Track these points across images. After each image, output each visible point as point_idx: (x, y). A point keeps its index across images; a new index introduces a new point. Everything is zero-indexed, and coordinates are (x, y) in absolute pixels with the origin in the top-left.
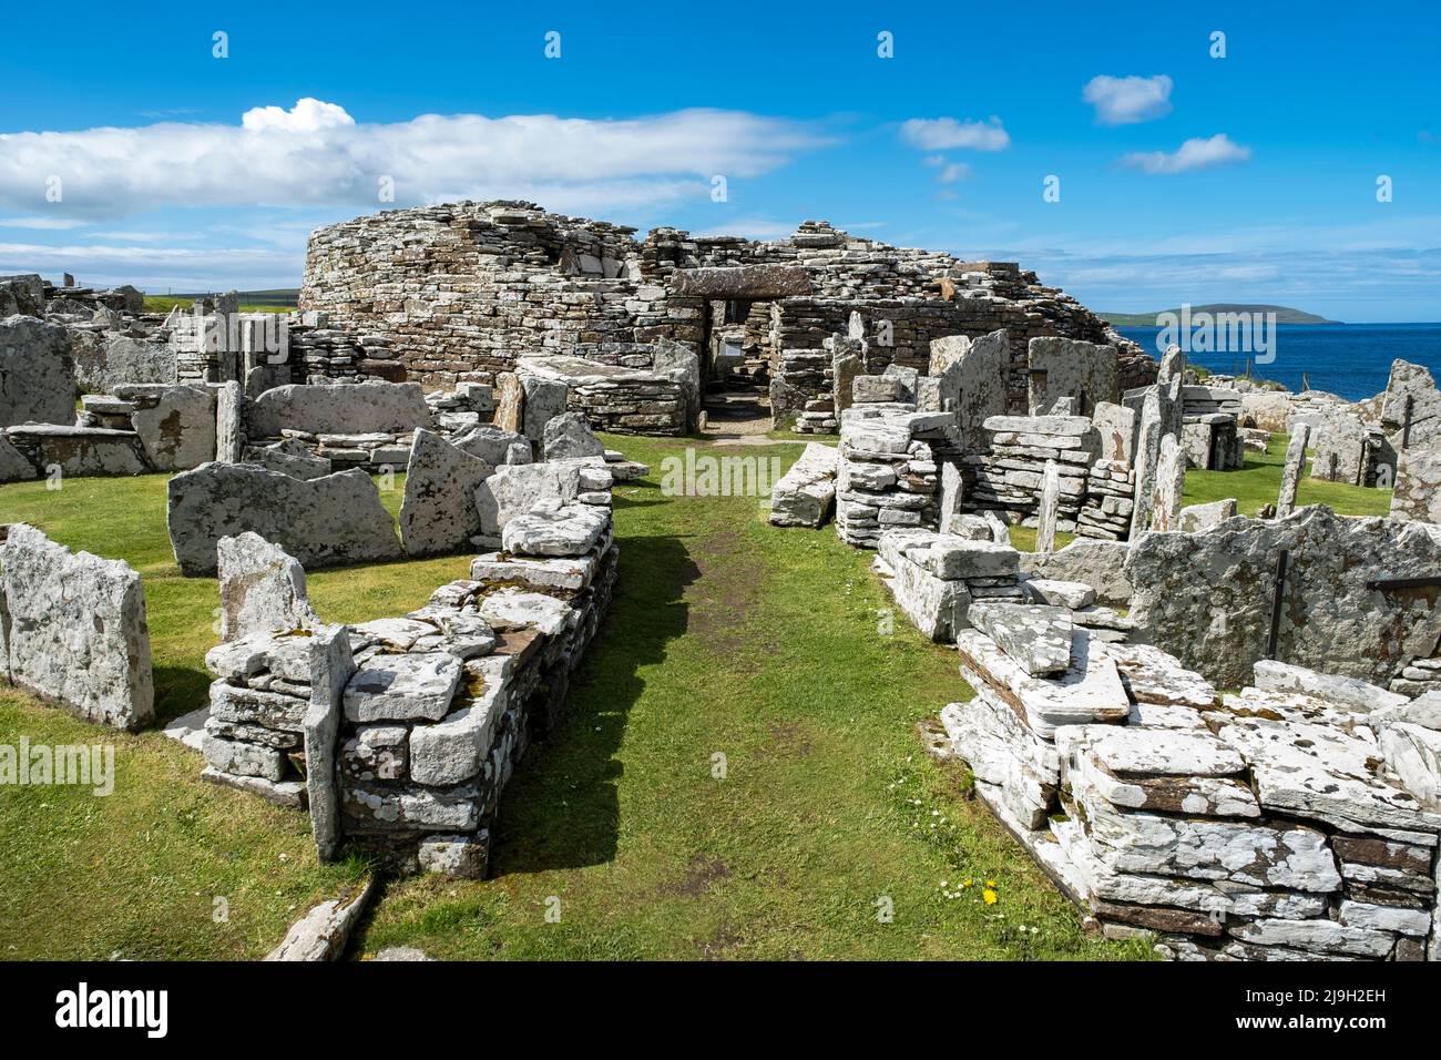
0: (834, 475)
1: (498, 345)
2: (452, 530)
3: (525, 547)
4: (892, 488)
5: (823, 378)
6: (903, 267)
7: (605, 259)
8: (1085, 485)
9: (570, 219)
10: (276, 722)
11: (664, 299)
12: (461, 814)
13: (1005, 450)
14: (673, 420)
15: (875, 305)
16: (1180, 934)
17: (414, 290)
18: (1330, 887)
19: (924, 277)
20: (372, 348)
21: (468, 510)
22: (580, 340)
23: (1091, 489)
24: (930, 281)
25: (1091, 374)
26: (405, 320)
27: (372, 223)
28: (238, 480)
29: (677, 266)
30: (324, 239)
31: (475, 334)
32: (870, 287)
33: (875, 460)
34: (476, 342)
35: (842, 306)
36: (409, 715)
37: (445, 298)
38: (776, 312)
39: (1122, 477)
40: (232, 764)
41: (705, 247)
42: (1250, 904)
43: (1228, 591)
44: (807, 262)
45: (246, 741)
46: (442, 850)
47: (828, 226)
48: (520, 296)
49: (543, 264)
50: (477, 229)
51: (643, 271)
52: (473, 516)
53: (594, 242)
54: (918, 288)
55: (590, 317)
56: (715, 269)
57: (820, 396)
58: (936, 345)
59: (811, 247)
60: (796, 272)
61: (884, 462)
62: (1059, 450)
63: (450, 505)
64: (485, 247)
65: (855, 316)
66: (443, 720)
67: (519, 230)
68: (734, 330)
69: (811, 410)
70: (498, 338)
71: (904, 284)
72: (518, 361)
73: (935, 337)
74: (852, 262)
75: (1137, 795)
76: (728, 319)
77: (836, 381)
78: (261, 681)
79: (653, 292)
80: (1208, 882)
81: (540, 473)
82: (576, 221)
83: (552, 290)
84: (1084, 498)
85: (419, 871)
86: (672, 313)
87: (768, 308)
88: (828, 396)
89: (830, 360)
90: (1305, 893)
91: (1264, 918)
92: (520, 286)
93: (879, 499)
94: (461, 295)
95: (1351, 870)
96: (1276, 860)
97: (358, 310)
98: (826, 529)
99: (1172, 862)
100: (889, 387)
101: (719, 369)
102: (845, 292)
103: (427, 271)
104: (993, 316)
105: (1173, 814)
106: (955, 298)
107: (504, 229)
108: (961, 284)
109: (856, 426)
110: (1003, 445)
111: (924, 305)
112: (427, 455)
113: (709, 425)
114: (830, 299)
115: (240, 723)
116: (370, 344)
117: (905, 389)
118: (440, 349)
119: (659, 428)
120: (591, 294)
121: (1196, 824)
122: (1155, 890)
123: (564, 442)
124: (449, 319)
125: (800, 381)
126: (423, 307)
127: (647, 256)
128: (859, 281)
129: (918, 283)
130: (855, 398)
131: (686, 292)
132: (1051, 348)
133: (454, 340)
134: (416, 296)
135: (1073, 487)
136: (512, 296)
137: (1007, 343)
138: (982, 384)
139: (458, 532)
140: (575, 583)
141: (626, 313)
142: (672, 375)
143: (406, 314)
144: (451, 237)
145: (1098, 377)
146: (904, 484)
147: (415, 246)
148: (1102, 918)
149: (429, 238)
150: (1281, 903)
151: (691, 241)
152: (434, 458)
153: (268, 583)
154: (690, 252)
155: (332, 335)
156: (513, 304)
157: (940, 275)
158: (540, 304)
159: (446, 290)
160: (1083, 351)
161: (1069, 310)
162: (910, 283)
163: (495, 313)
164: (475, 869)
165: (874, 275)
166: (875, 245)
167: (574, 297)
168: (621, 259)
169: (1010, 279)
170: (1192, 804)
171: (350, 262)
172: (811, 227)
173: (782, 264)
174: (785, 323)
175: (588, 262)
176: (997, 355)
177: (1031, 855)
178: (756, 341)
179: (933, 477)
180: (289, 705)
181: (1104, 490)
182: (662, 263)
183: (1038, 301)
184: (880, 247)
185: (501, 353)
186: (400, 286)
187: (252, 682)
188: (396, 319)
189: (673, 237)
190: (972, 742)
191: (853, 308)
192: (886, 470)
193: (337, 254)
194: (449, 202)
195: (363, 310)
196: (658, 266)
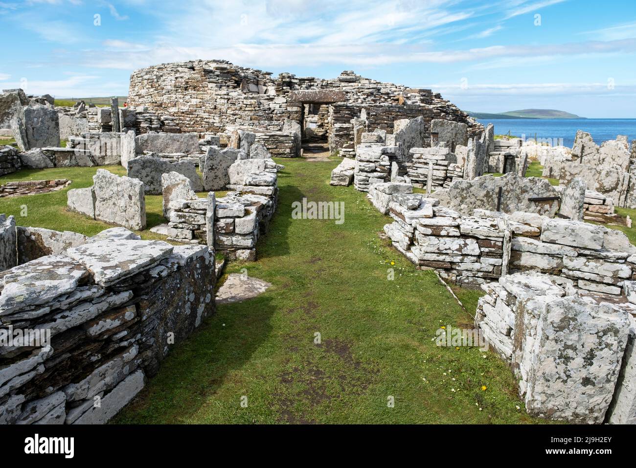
0: (353, 168)
1: (217, 121)
2: (220, 182)
3: (252, 183)
4: (374, 171)
5: (350, 135)
6: (383, 91)
7: (259, 86)
8: (446, 173)
9: (244, 68)
10: (192, 221)
11: (286, 103)
12: (249, 242)
13: (417, 160)
14: (291, 151)
15: (372, 106)
16: (441, 268)
17: (181, 98)
18: (477, 254)
19: (392, 95)
20: (167, 121)
21: (225, 175)
22: (251, 120)
23: (448, 175)
24: (394, 96)
25: (456, 134)
26: (177, 110)
27: (159, 69)
28: (150, 162)
29: (290, 89)
30: (139, 75)
31: (207, 117)
32: (370, 99)
33: (368, 161)
34: (207, 120)
35: (358, 107)
36: (235, 215)
37: (194, 101)
38: (331, 109)
39: (459, 170)
40: (177, 235)
41: (303, 81)
42: (457, 259)
43: (482, 201)
44: (344, 88)
45: (182, 228)
46: (243, 253)
47: (353, 73)
48: (226, 101)
49: (234, 87)
50: (207, 72)
51: (277, 91)
52: (227, 178)
53: (255, 78)
54: (389, 100)
55: (255, 110)
56: (307, 91)
57: (349, 142)
58: (396, 123)
59: (346, 82)
60: (340, 92)
61: (371, 162)
62: (437, 160)
63: (219, 174)
64: (211, 80)
65: (363, 110)
66: (243, 217)
67: (224, 73)
68: (312, 117)
69: (345, 148)
70: (217, 118)
71: (384, 98)
72: (226, 128)
73: (396, 119)
74: (363, 88)
75: (429, 231)
76: (310, 113)
77: (356, 136)
78: (187, 210)
79: (281, 100)
80: (447, 254)
81: (251, 162)
82: (247, 69)
83: (239, 98)
84: (446, 178)
85: (236, 260)
86: (289, 109)
87: (328, 108)
88: (352, 143)
89: (353, 128)
90: (471, 255)
91: (461, 263)
92: (226, 97)
93: (369, 175)
94: (201, 100)
95: (483, 249)
96: (464, 247)
97: (156, 106)
98: (350, 187)
99: (438, 249)
100: (375, 137)
101: (307, 133)
102: (360, 101)
103: (186, 90)
104: (419, 111)
105: (438, 236)
106: (404, 104)
107: (218, 72)
108: (407, 98)
109: (362, 150)
110: (417, 158)
111: (392, 107)
112: (212, 155)
113: (304, 154)
114: (353, 104)
115: (180, 223)
116: (166, 120)
117: (381, 138)
118: (192, 123)
119: (285, 154)
120: (256, 101)
121: (444, 238)
122: (434, 257)
123: (257, 153)
124: (196, 111)
125: (341, 136)
126: (184, 105)
127: (279, 85)
128: (366, 96)
129: (390, 97)
130: (362, 141)
131: (295, 100)
132: (440, 124)
133: (198, 119)
134: (181, 101)
135: (441, 174)
136: (223, 101)
137: (423, 121)
138: (412, 138)
139: (222, 183)
140: (270, 193)
141: (270, 109)
142: (291, 133)
143: (177, 108)
144: (196, 75)
145: (458, 136)
146: (378, 169)
147: (180, 79)
148: (421, 265)
149: (186, 76)
150: (466, 259)
151: (296, 79)
152: (214, 156)
153: (181, 186)
154: (296, 83)
155: (151, 116)
156: (223, 104)
157: (399, 94)
158: (234, 104)
159: (194, 98)
160: (453, 125)
161: (452, 110)
162: (386, 97)
163: (215, 108)
164: (252, 258)
165: (372, 94)
166: (372, 81)
167: (248, 102)
168: (266, 86)
169: (427, 96)
170: (443, 233)
171: (152, 86)
172: (346, 73)
173: (334, 89)
174: (335, 113)
175: (252, 87)
176: (419, 127)
177: (405, 256)
178: (322, 122)
179: (389, 167)
180: (196, 216)
181: (453, 175)
182: (284, 88)
183: (439, 105)
184: (375, 82)
185: (218, 125)
186: (174, 96)
187: (184, 210)
188: (173, 110)
189: (289, 77)
190: (392, 231)
191: (363, 107)
192: (372, 165)
193: (145, 82)
194: (192, 60)
195: (158, 106)
196: (283, 89)
